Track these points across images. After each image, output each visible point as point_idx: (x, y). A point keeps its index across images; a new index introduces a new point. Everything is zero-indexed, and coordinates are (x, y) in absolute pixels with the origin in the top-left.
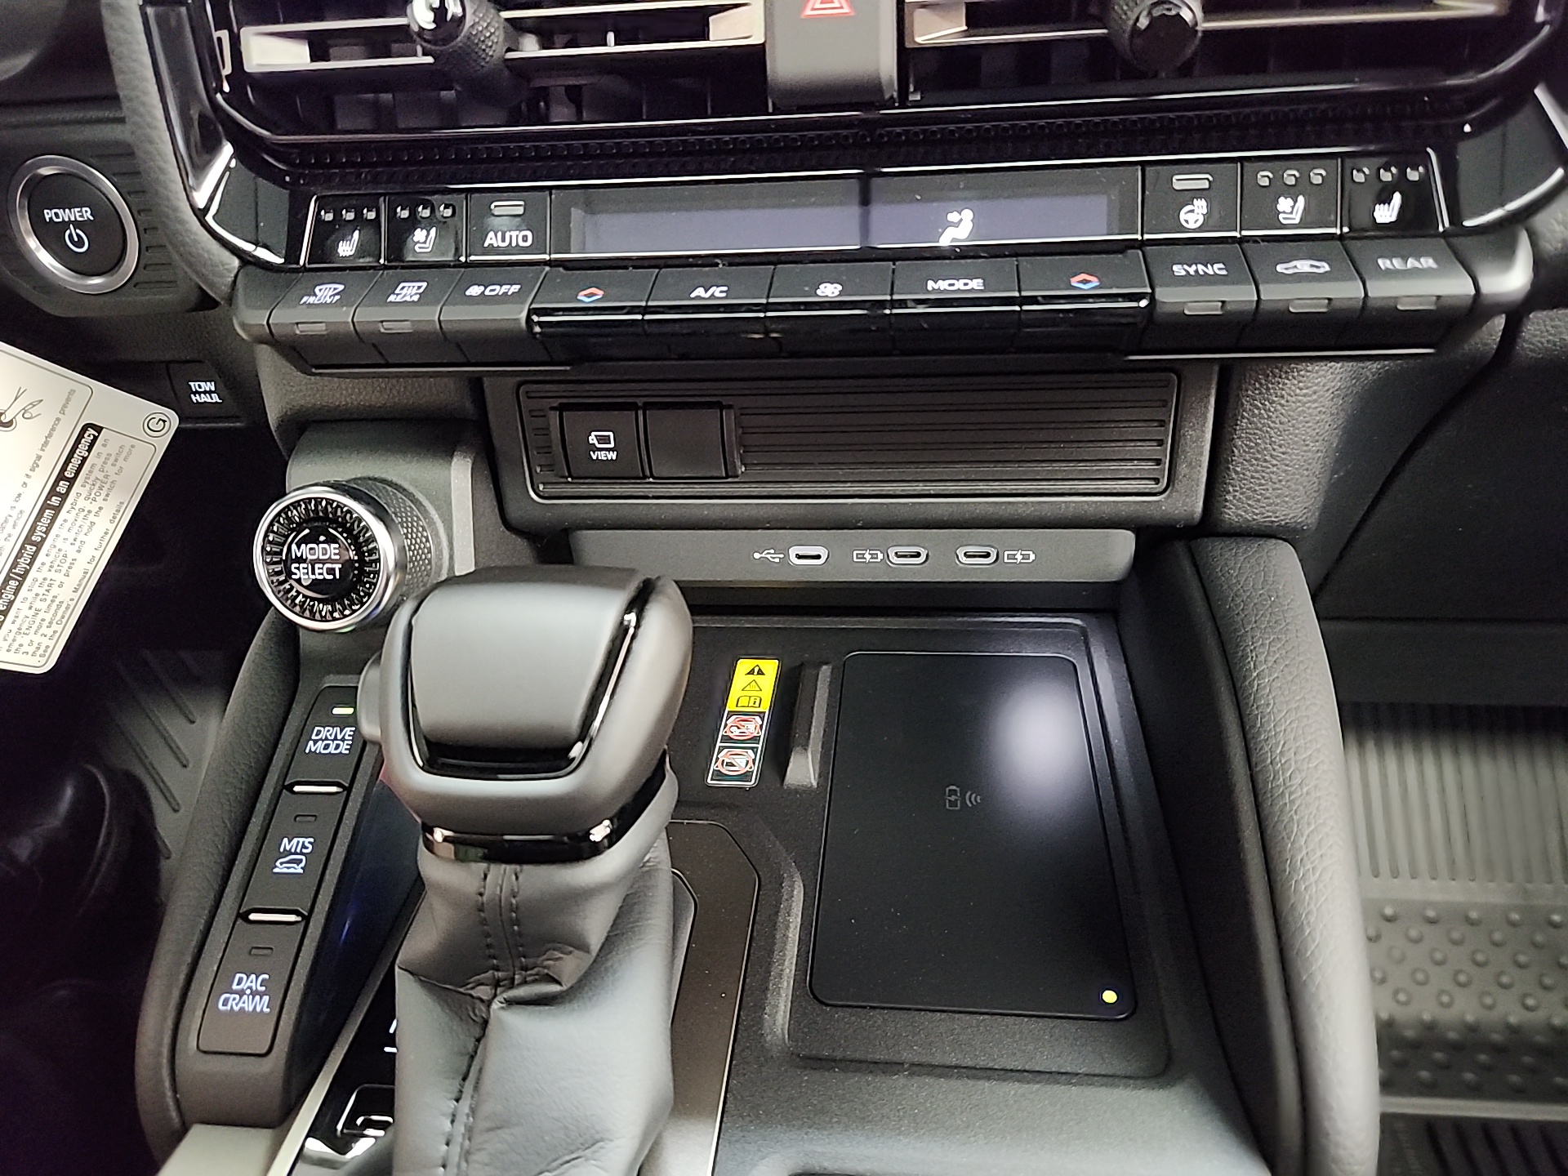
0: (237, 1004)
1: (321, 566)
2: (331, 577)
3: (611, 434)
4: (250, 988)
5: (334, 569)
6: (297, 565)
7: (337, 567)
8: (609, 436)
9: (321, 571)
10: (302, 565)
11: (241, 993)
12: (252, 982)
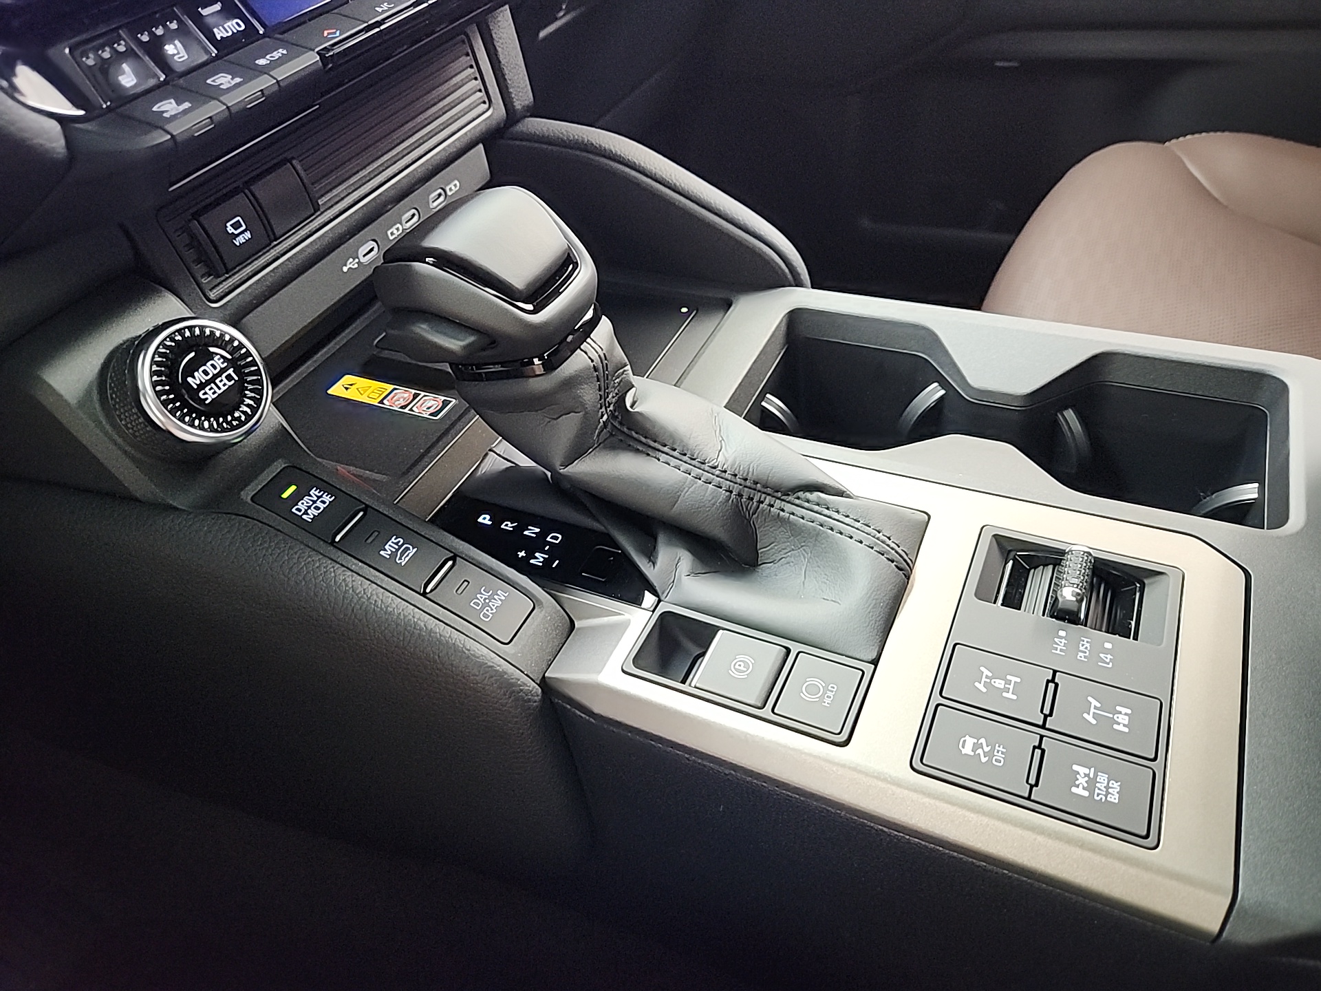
0: (492, 610)
1: (220, 379)
2: (233, 382)
3: (239, 218)
4: (485, 599)
5: (230, 375)
6: (203, 392)
7: (231, 371)
8: (238, 221)
9: (223, 383)
10: (207, 389)
11: (485, 605)
12: (482, 598)
